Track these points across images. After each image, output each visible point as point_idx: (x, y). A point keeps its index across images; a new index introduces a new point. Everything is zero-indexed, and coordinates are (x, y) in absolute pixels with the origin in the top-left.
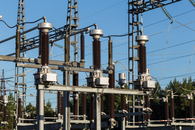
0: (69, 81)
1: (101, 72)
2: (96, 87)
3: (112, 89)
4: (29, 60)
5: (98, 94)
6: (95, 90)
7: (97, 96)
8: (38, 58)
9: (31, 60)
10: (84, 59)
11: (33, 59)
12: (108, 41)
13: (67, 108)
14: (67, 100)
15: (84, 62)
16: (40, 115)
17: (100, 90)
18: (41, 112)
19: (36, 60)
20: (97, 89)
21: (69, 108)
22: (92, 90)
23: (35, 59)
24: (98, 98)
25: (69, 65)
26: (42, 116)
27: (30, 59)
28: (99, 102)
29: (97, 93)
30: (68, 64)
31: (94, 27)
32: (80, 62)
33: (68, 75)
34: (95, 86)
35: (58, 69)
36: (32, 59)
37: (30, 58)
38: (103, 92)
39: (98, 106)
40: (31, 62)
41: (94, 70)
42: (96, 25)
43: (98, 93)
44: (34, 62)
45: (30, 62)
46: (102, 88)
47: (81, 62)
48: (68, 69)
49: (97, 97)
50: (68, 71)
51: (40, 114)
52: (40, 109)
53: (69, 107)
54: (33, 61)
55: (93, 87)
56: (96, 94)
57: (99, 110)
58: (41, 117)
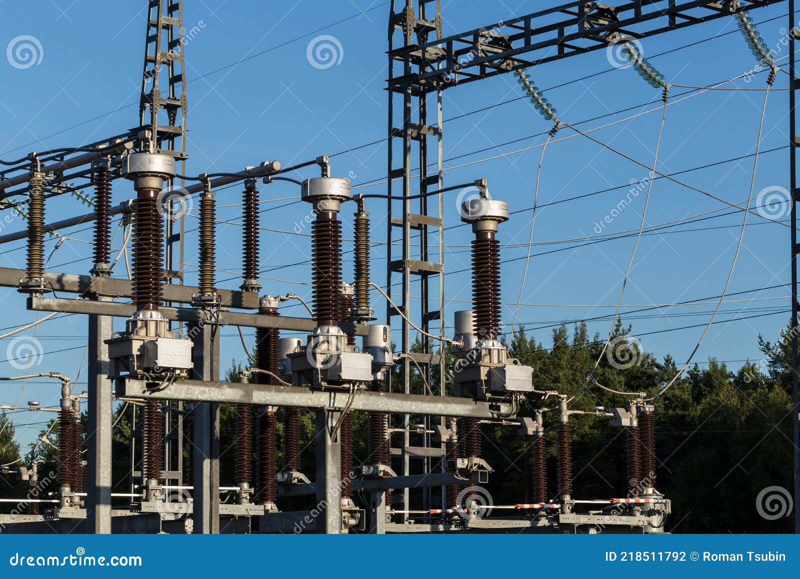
0: (215, 364)
1: (342, 333)
2: (327, 390)
3: (382, 394)
4: (59, 280)
5: (330, 413)
6: (320, 399)
7: (330, 420)
8: (90, 274)
9: (67, 282)
10: (256, 278)
11: (75, 278)
12: (355, 214)
13: (207, 463)
14: (208, 433)
15: (258, 288)
16: (97, 484)
17: (341, 400)
18: (101, 475)
19: (86, 281)
20: (328, 394)
21: (216, 463)
22: (310, 399)
23: (81, 277)
24: (332, 427)
25: (215, 302)
26: (106, 488)
27: (64, 279)
28: (336, 441)
29: (329, 411)
30: (212, 301)
31: (317, 168)
32: (240, 290)
33: (212, 341)
34: (324, 384)
35: (177, 316)
36: (72, 278)
37: (63, 275)
38: (352, 407)
39: (333, 457)
40: (66, 288)
41: (319, 325)
42: (325, 160)
43: (333, 411)
44: (76, 289)
45: (62, 289)
46: (346, 391)
47: (247, 290)
48: (213, 319)
49: (330, 425)
50: (212, 325)
51: (97, 481)
52: (100, 463)
53: (216, 458)
54: (73, 283)
55: (316, 388)
56: (324, 413)
57: (335, 471)
58: (103, 495)
